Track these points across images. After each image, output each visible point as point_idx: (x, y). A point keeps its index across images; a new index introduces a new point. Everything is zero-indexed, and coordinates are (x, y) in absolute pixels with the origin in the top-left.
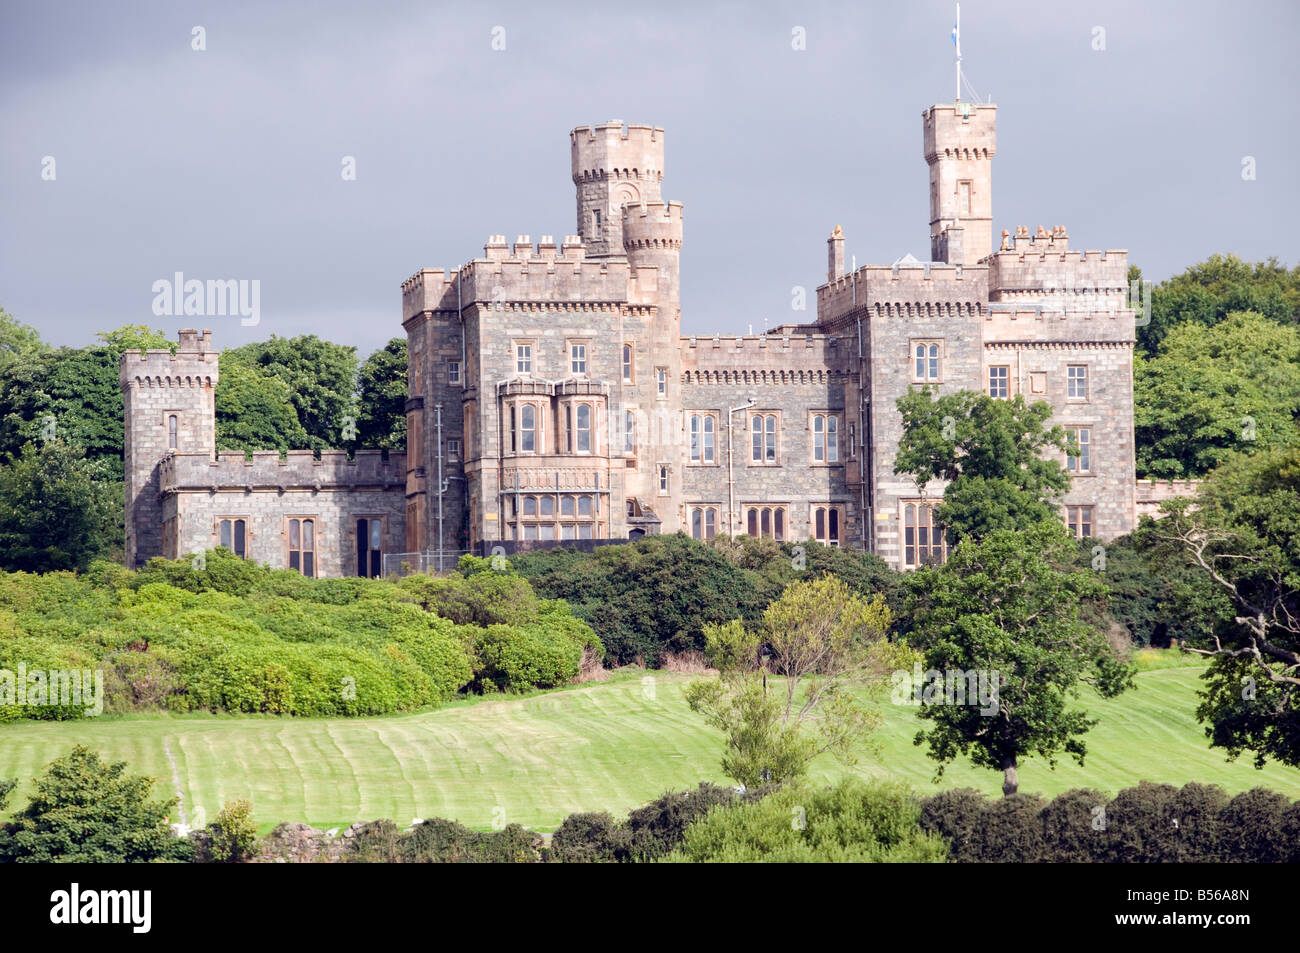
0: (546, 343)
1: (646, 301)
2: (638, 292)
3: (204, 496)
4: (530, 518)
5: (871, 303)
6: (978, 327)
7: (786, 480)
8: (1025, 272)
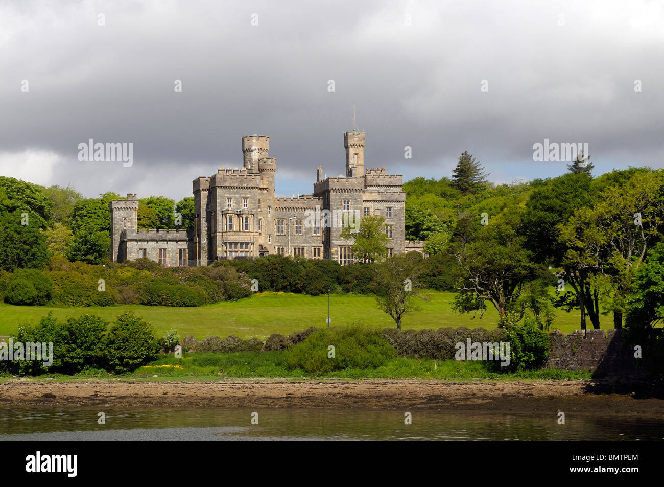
0: (236, 199)
1: (265, 187)
2: (263, 184)
3: (135, 243)
4: (230, 250)
5: (330, 188)
6: (360, 196)
7: (305, 240)
8: (374, 180)
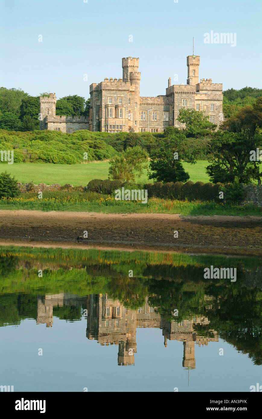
0: (115, 97)
1: (133, 90)
2: (132, 88)
3: (52, 123)
4: (111, 129)
5: (175, 92)
6: (194, 97)
7: (158, 124)
8: (204, 87)
